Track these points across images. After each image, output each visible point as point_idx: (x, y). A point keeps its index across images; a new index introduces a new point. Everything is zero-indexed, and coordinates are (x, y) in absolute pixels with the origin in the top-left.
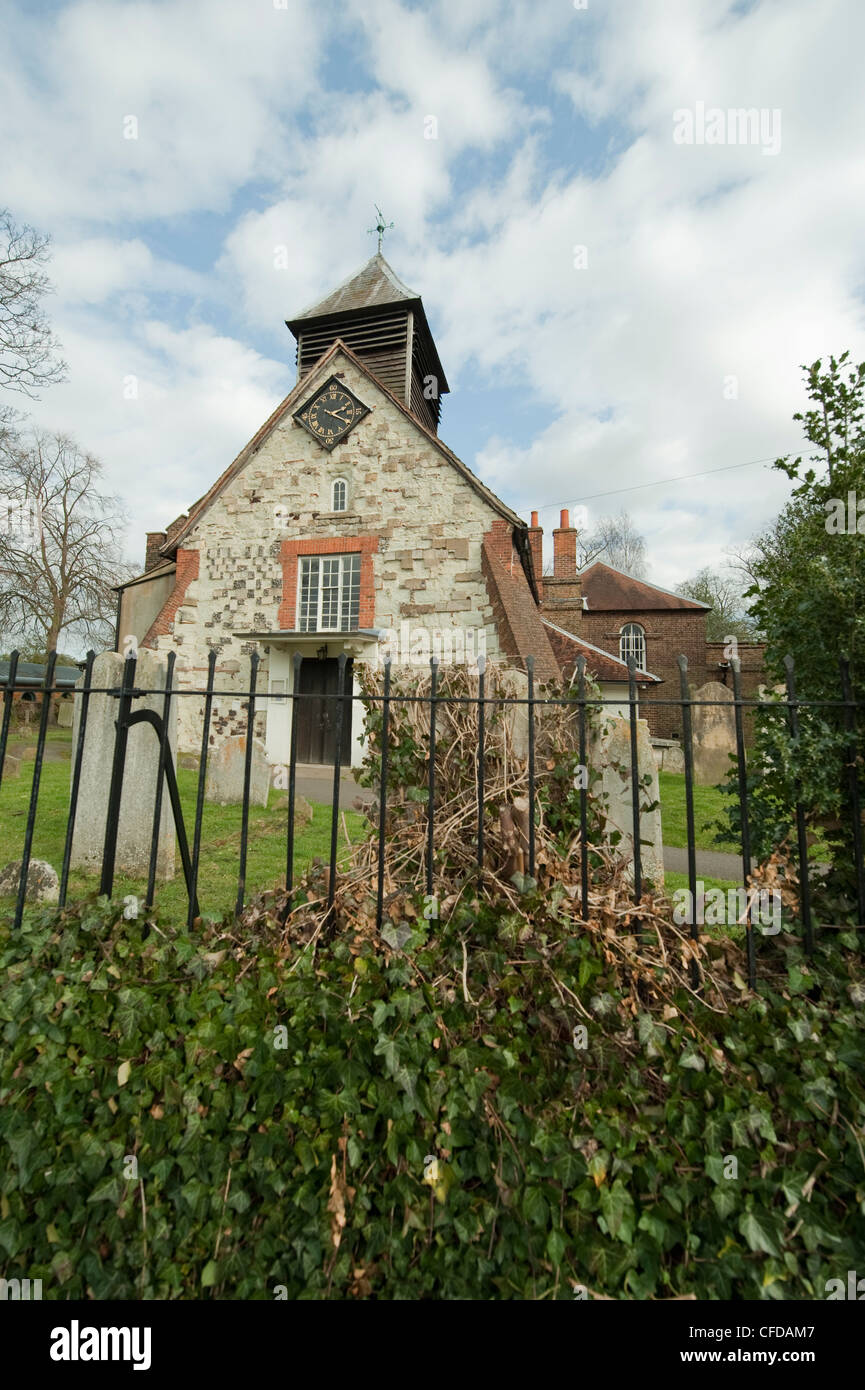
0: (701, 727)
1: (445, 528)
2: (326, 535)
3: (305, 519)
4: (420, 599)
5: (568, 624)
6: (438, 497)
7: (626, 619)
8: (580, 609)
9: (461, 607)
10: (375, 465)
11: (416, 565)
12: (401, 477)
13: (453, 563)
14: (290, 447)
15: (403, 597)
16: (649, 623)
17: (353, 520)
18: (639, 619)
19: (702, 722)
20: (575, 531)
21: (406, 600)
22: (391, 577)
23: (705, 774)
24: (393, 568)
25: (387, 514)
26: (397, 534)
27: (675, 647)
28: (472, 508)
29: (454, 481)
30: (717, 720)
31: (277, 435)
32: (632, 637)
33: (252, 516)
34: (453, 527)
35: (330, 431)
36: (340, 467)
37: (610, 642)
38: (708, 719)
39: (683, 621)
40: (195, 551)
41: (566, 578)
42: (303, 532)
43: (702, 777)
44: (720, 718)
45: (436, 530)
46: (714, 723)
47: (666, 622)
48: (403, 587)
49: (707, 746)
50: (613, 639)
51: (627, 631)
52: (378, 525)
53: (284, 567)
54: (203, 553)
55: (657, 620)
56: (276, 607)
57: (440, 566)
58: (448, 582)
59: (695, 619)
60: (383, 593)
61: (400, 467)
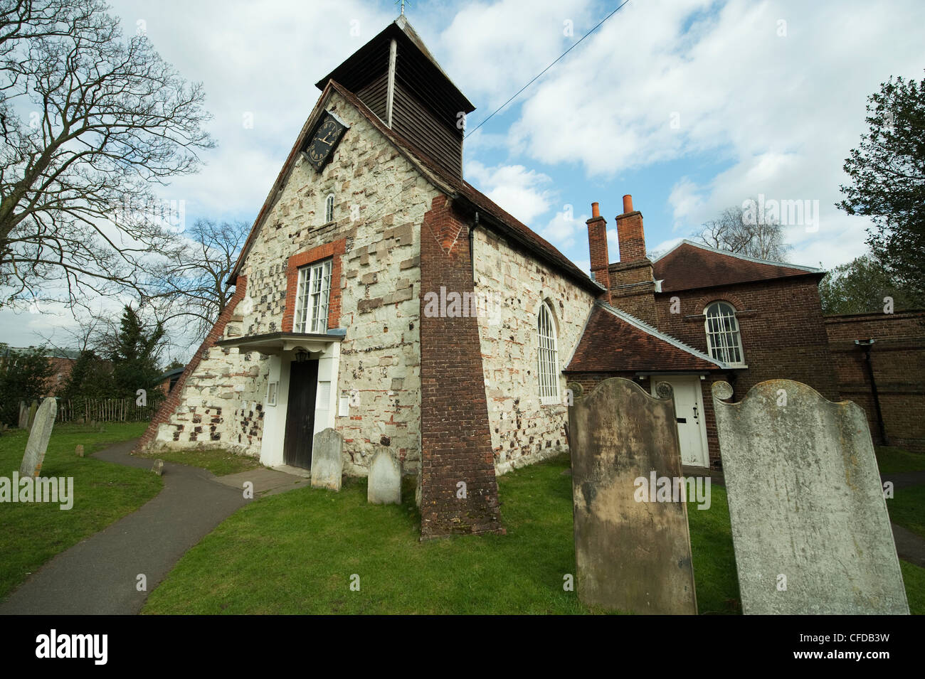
0: (590, 472)
1: (395, 217)
2: (314, 245)
3: (304, 233)
4: (374, 293)
5: (639, 310)
6: (391, 188)
7: (709, 298)
8: (651, 292)
9: (404, 297)
10: (349, 173)
11: (371, 260)
12: (367, 178)
13: (400, 251)
14: (301, 177)
15: (359, 293)
16: (738, 301)
17: (332, 227)
18: (726, 296)
19: (592, 462)
20: (639, 213)
21: (363, 297)
22: (352, 276)
23: (600, 580)
24: (355, 266)
25: (355, 215)
26: (360, 233)
27: (778, 325)
28: (417, 190)
29: (403, 169)
30: (624, 460)
31: (295, 171)
32: (721, 317)
33: (276, 241)
34: (401, 214)
35: (321, 155)
36: (328, 183)
37: (693, 325)
38: (603, 455)
39: (785, 293)
40: (245, 276)
41: (633, 262)
42: (301, 246)
43: (593, 585)
44: (630, 455)
45: (388, 221)
46: (617, 467)
47: (762, 296)
48: (360, 284)
49: (603, 515)
50: (695, 321)
51: (713, 312)
52: (347, 228)
53: (288, 279)
54: (249, 277)
55: (749, 295)
56: (282, 315)
57: (389, 256)
58: (395, 272)
59: (803, 288)
60: (346, 292)
61: (365, 170)
